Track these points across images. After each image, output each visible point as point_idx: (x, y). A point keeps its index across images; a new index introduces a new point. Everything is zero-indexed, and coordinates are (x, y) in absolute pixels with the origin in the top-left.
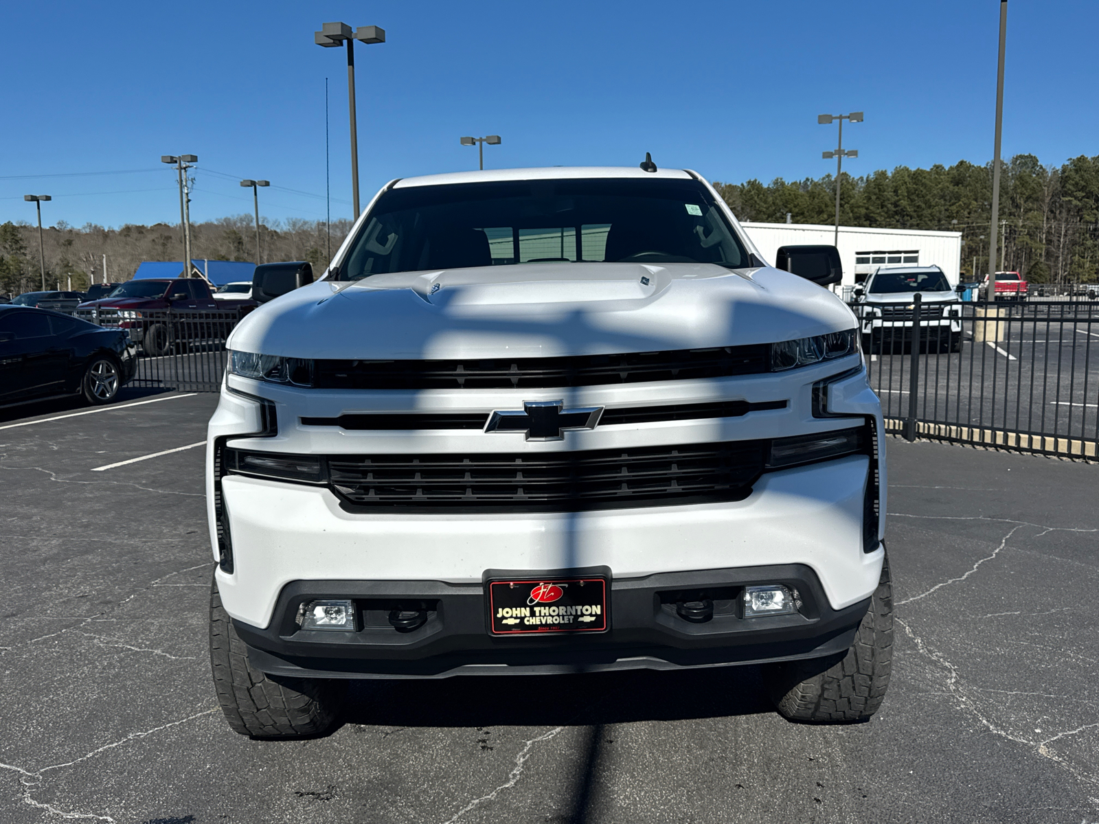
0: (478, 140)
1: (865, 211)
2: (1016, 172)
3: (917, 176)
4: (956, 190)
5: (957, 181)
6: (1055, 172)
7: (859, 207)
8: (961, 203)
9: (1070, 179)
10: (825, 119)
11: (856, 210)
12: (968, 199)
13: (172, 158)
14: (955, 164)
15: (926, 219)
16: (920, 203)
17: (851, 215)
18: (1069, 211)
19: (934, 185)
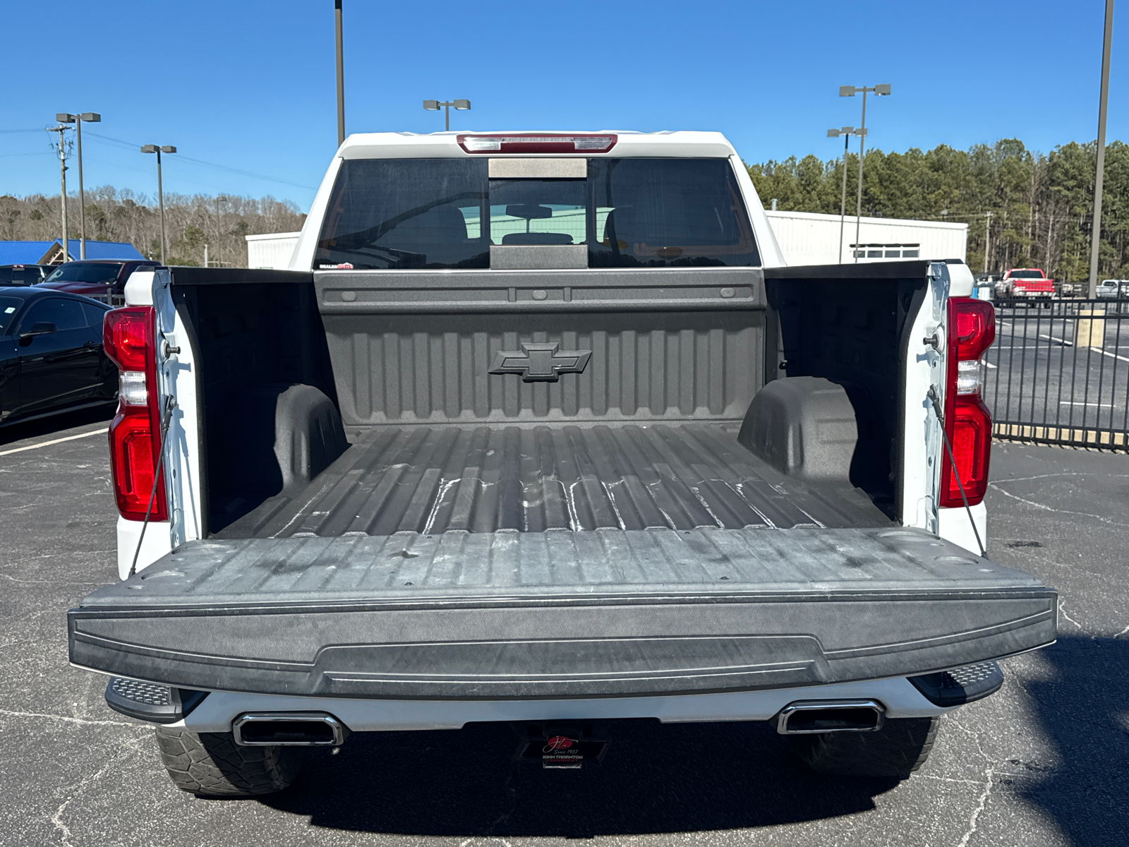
0: (443, 104)
1: (834, 198)
2: (1000, 157)
3: (891, 161)
4: (936, 177)
5: (937, 167)
6: (1042, 160)
7: (827, 194)
8: (940, 191)
9: (1059, 166)
10: (847, 91)
11: (824, 197)
12: (949, 187)
13: (69, 116)
14: (933, 149)
15: (902, 208)
16: (894, 191)
17: (818, 202)
18: (1057, 202)
19: (910, 171)
